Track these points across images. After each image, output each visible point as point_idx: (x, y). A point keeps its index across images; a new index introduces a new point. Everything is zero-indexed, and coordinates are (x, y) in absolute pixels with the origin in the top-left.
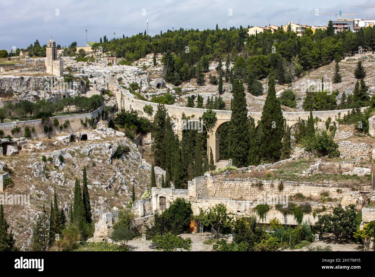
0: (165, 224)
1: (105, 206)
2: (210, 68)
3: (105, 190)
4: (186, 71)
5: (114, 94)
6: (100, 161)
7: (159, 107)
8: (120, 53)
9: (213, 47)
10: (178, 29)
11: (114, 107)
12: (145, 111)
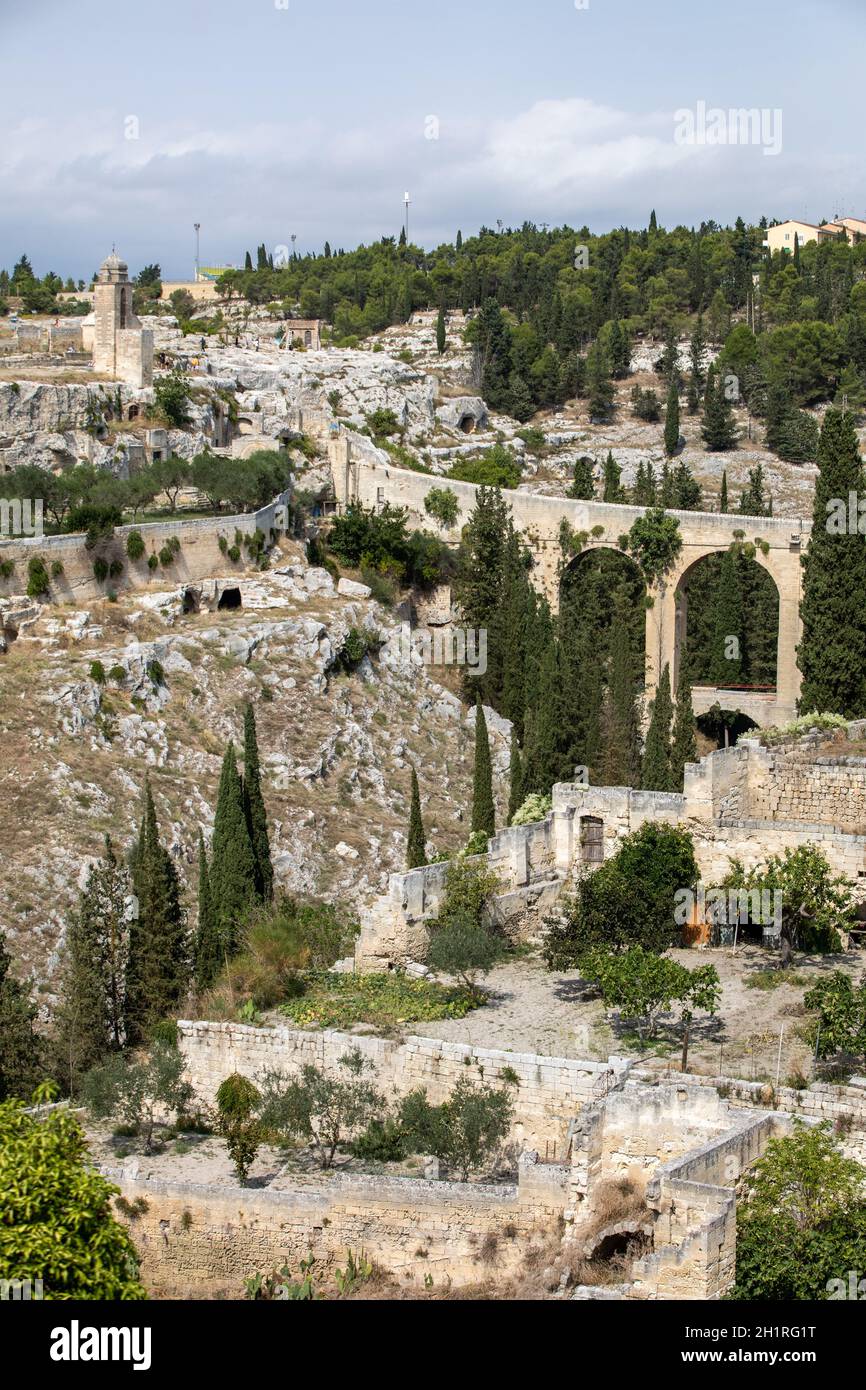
0: (619, 914)
1: (308, 841)
2: (634, 366)
3: (307, 784)
4: (552, 373)
5: (323, 449)
6: (289, 683)
7: (480, 497)
8: (318, 305)
9: (643, 291)
10: (516, 226)
11: (321, 494)
12: (429, 511)
